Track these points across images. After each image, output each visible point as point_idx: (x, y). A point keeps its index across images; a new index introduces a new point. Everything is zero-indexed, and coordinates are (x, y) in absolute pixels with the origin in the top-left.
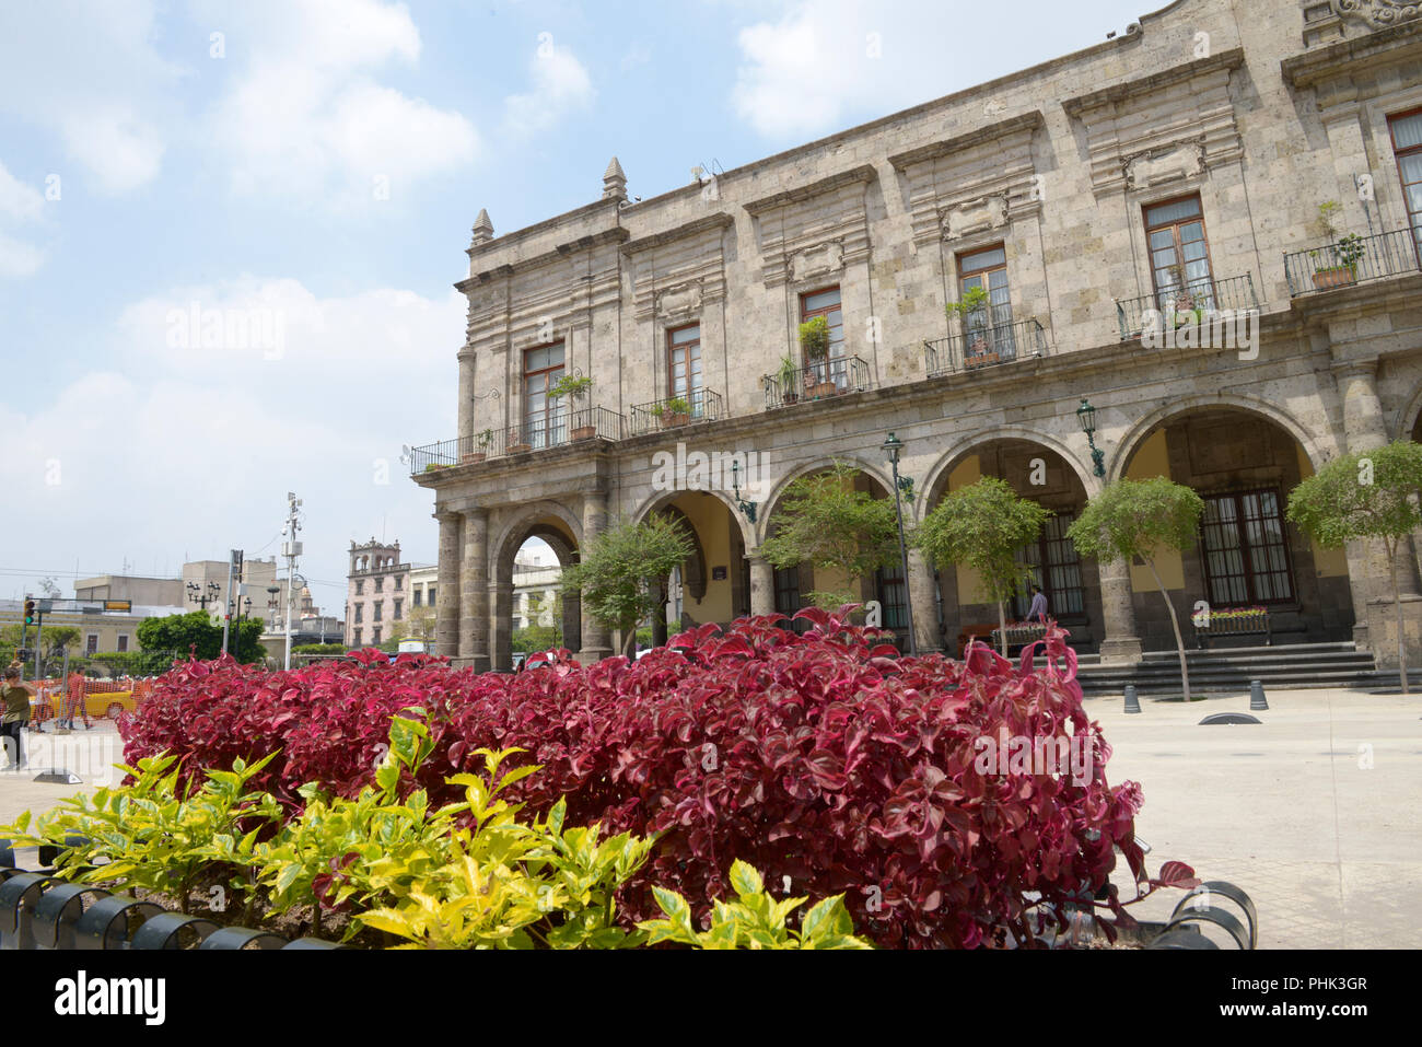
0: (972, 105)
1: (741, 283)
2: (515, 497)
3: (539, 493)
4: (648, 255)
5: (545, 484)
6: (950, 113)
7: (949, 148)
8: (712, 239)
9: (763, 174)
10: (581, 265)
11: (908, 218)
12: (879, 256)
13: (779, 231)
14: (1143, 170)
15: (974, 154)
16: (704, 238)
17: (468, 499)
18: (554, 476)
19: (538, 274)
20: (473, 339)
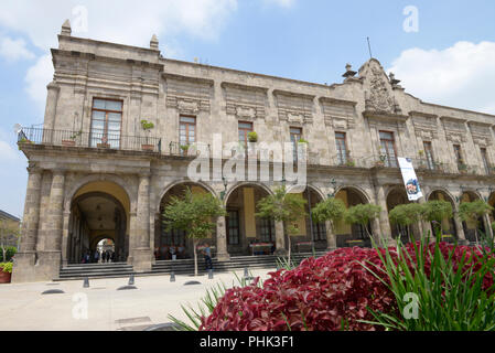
0: (294, 85)
1: (216, 109)
2: (95, 168)
3: (112, 169)
4: (174, 82)
5: (117, 166)
6: (288, 84)
7: (292, 95)
8: (206, 88)
9: (226, 73)
10: (138, 72)
11: (276, 110)
12: (267, 118)
13: (234, 96)
14: (336, 122)
15: (296, 99)
16: (202, 86)
17: (58, 164)
18: (122, 163)
19: (108, 65)
20: (58, 80)
